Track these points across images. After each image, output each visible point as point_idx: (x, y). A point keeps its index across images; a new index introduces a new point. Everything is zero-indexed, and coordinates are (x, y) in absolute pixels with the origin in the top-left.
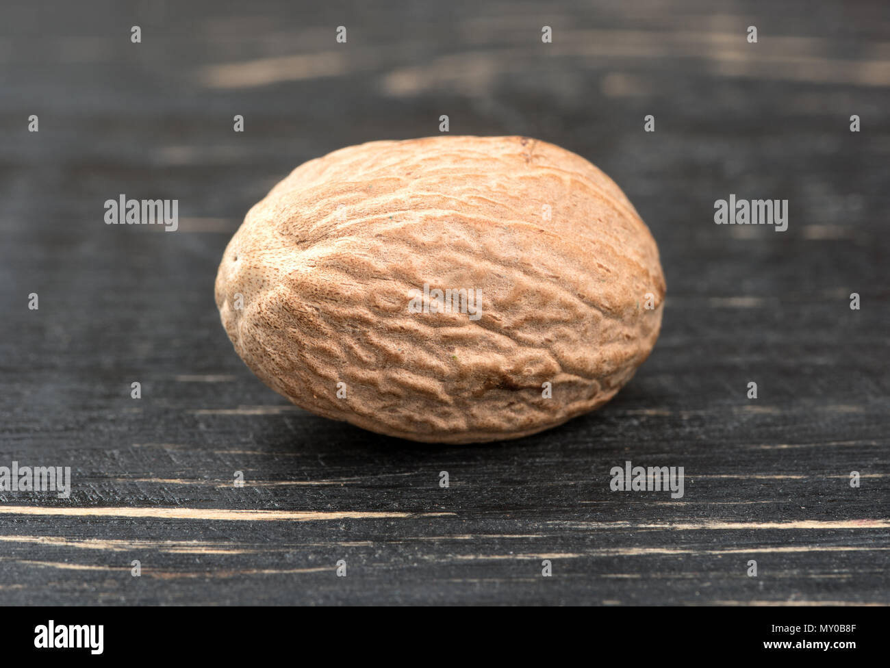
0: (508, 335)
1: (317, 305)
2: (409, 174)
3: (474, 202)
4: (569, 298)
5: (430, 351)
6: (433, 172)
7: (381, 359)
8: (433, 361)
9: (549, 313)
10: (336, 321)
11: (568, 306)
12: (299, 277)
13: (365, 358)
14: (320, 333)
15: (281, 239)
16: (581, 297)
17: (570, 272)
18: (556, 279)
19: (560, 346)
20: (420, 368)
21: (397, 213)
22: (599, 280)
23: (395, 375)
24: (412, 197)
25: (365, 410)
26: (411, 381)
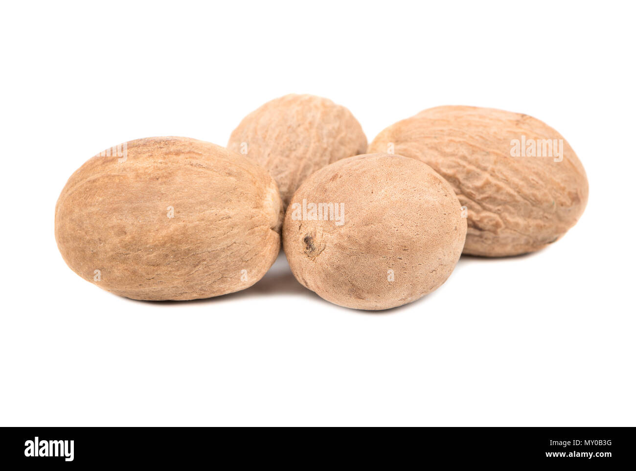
0: (479, 204)
3: (477, 138)
4: (512, 191)
9: (499, 197)
11: (511, 195)
16: (519, 192)
17: (516, 180)
18: (507, 181)
19: (506, 214)
22: (531, 186)
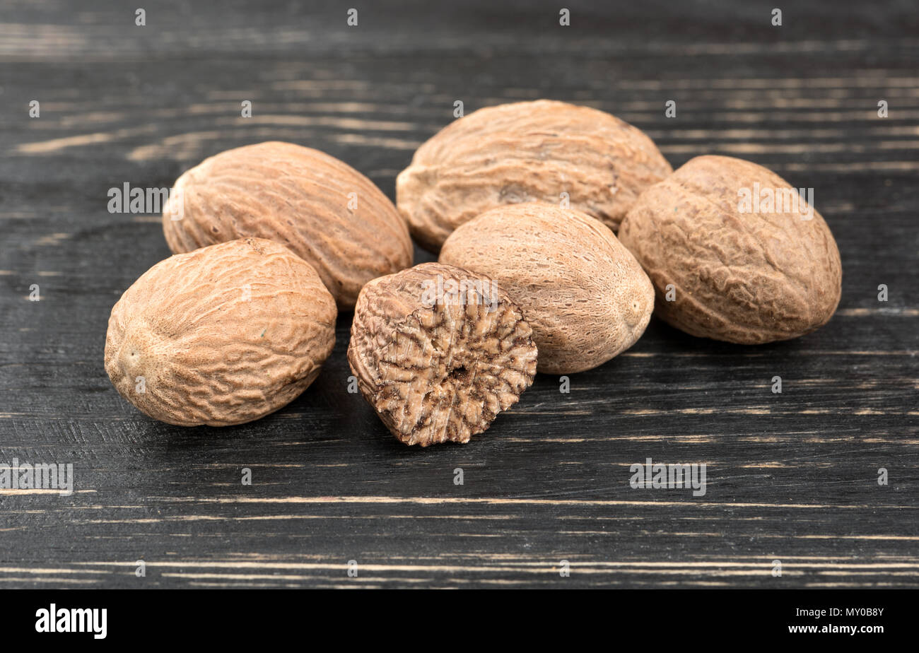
1: (196, 369)
2: (211, 280)
5: (255, 375)
6: (222, 275)
7: (232, 387)
8: (258, 381)
10: (207, 375)
12: (183, 356)
13: (223, 390)
14: (200, 384)
15: (158, 337)
20: (252, 386)
21: (221, 305)
23: (239, 394)
24: (224, 294)
25: (221, 417)
26: (248, 395)
